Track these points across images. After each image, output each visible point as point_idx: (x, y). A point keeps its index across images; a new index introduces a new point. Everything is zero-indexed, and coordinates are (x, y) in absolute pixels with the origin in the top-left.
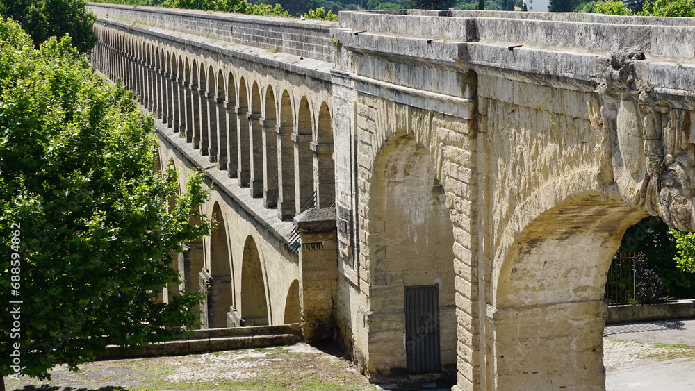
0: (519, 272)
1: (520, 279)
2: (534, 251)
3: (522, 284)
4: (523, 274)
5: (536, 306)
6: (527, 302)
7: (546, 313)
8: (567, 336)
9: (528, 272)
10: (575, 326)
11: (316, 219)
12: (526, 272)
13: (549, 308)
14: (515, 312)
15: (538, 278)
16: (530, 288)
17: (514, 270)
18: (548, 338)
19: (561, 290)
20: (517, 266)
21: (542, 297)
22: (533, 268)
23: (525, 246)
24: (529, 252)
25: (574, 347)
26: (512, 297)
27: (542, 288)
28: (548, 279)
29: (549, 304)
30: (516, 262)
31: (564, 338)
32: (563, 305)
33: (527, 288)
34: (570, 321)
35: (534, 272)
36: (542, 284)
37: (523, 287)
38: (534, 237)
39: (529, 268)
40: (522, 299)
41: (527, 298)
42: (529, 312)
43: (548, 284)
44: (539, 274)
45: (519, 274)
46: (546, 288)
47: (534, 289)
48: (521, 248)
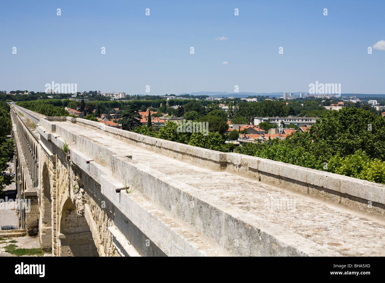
0: (68, 220)
1: (69, 223)
2: (72, 213)
3: (70, 225)
4: (70, 221)
5: (76, 233)
6: (72, 232)
7: (79, 236)
8: (88, 244)
9: (72, 220)
10: (91, 240)
11: (31, 192)
12: (70, 220)
13: (81, 234)
14: (67, 235)
15: (76, 223)
16: (73, 226)
17: (66, 220)
18: (81, 245)
19: (86, 227)
20: (67, 218)
21: (78, 230)
22: (73, 219)
23: (68, 211)
24: (70, 213)
25: (91, 248)
26: (66, 230)
27: (78, 226)
28: (80, 223)
29: (81, 232)
31: (87, 245)
32: (86, 233)
33: (72, 226)
34: (89, 239)
35: (74, 221)
36: (78, 225)
38: (70, 209)
39: (71, 219)
40: (70, 230)
41: (72, 230)
42: (73, 235)
43: (80, 225)
44: (76, 221)
46: (79, 226)
47: (75, 227)
48: (66, 212)
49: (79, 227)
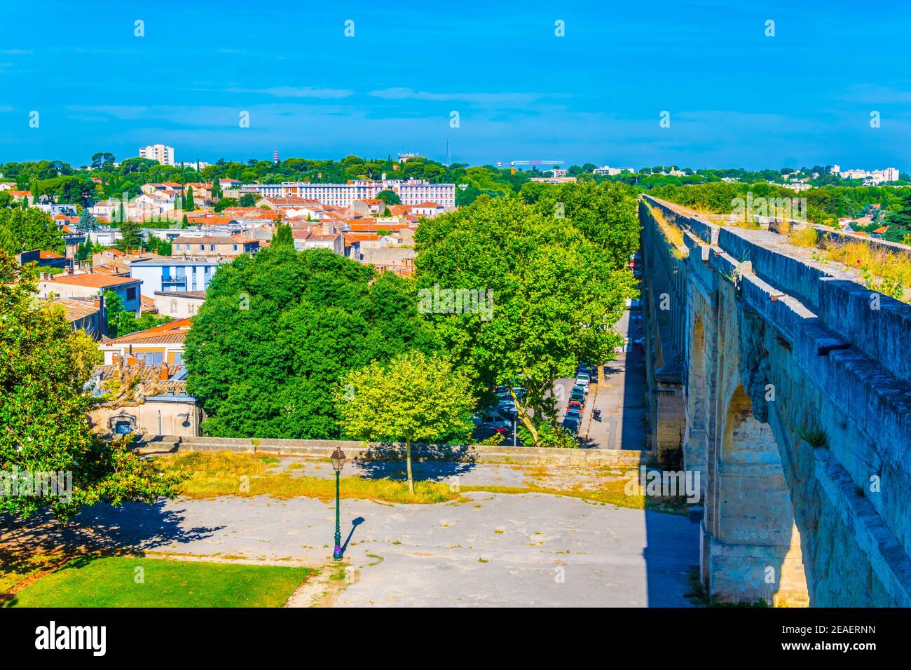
1: (742, 440)
2: (748, 419)
3: (743, 445)
4: (744, 437)
5: (756, 463)
6: (748, 460)
7: (764, 470)
9: (748, 435)
12: (745, 435)
13: (767, 466)
14: (737, 467)
15: (758, 441)
16: (750, 449)
17: (736, 433)
20: (737, 430)
21: (761, 457)
22: (751, 433)
23: (739, 415)
24: (744, 420)
26: (735, 455)
28: (766, 442)
29: (768, 463)
30: (736, 427)
32: (779, 466)
33: (748, 448)
35: (753, 436)
36: (761, 447)
37: (744, 447)
39: (747, 433)
40: (744, 457)
41: (748, 456)
42: (750, 468)
43: (766, 447)
44: (758, 438)
45: (740, 436)
46: (765, 449)
47: (754, 450)
48: (736, 417)
49: (763, 450)
